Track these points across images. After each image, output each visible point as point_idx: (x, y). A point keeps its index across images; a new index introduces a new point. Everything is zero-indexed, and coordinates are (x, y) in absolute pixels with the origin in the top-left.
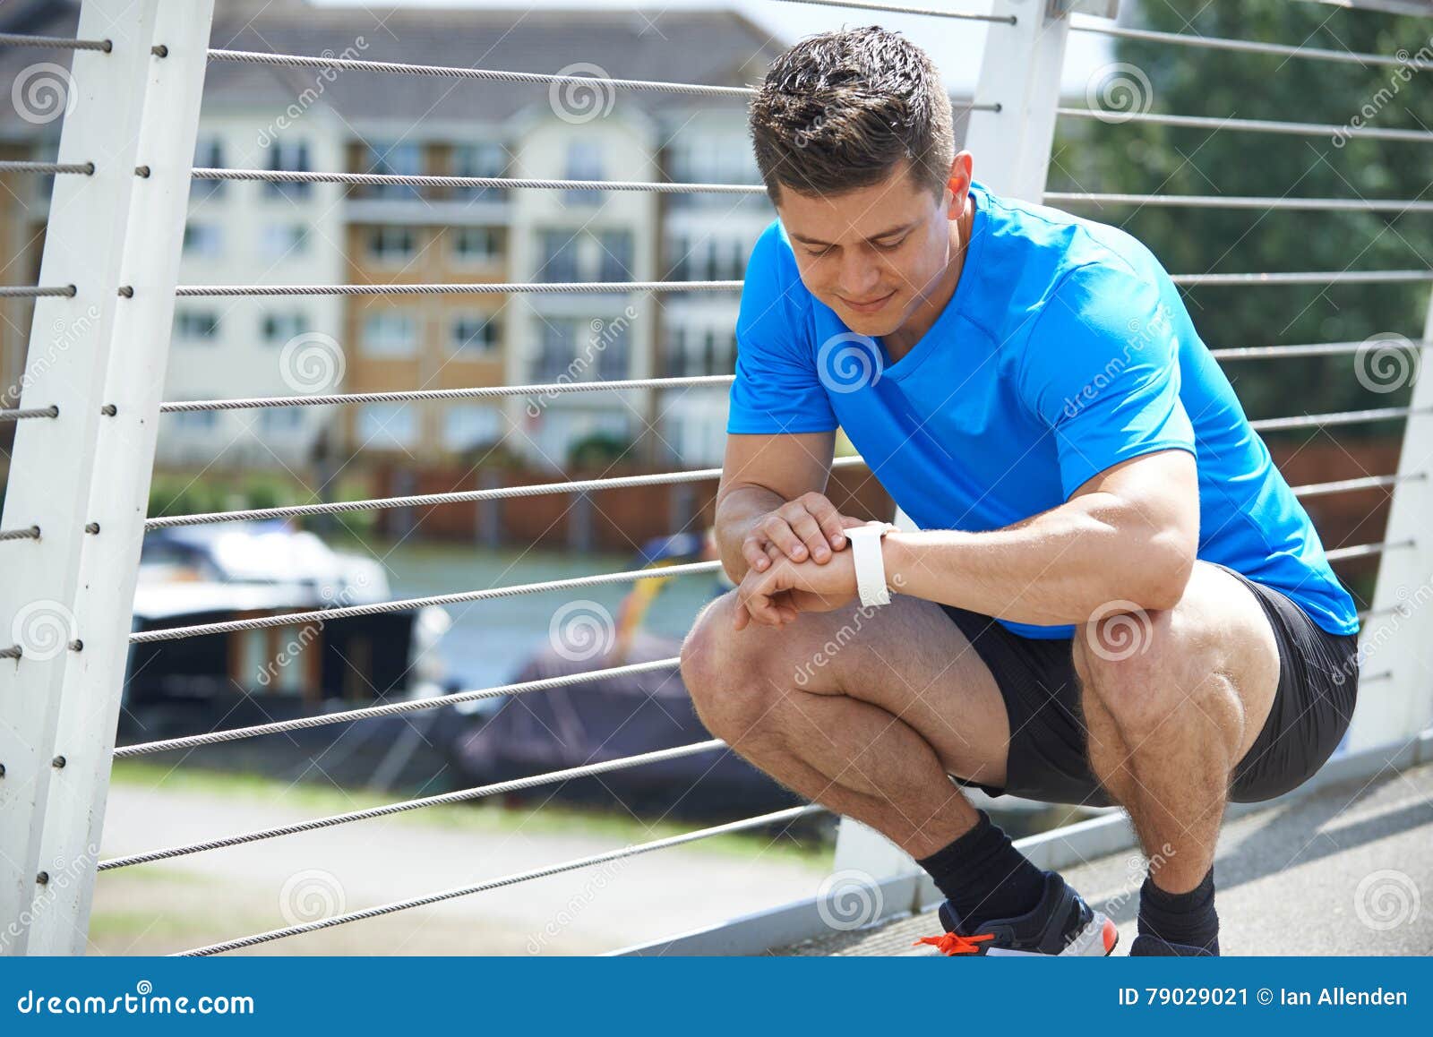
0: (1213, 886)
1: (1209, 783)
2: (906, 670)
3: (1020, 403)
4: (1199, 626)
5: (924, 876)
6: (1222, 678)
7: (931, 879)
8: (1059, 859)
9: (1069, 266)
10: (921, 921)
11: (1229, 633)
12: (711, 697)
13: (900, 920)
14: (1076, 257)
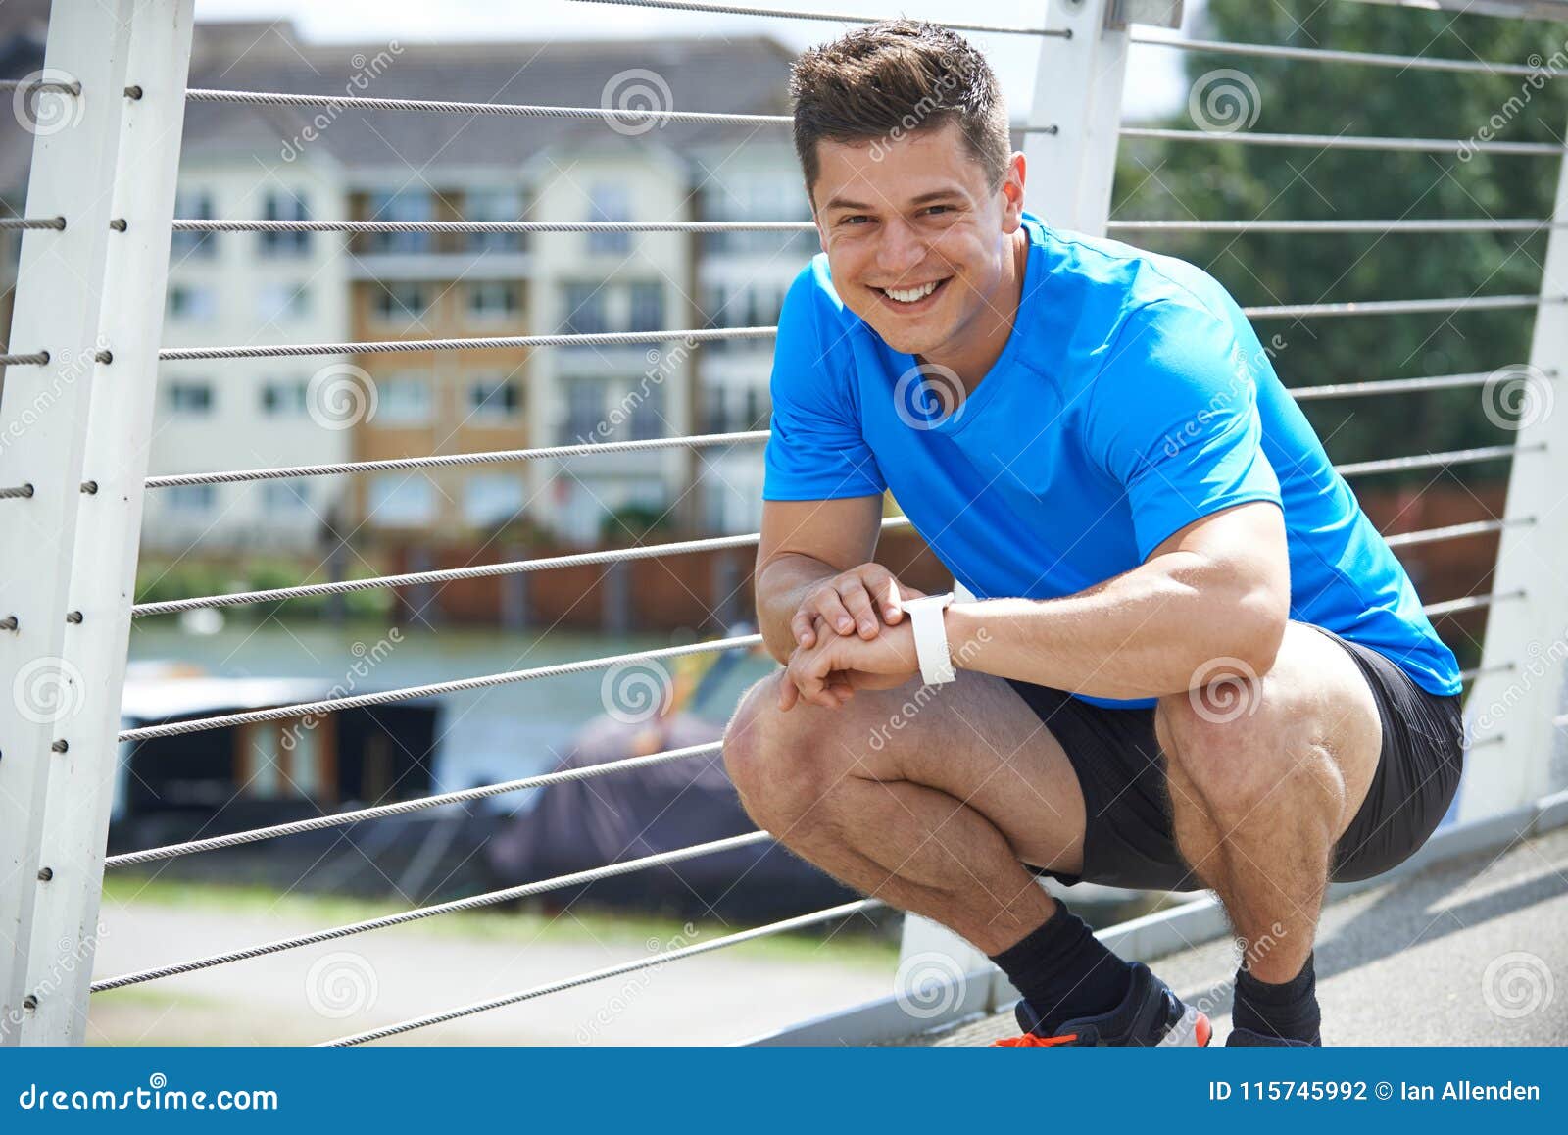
0: (1314, 973)
1: (1308, 863)
2: (971, 750)
3: (1086, 456)
4: (1293, 693)
5: (998, 973)
6: (1319, 749)
7: (1006, 977)
8: (1146, 950)
9: (1135, 304)
10: (997, 1022)
11: (1327, 700)
12: (759, 788)
13: (974, 1021)
14: (1143, 293)
